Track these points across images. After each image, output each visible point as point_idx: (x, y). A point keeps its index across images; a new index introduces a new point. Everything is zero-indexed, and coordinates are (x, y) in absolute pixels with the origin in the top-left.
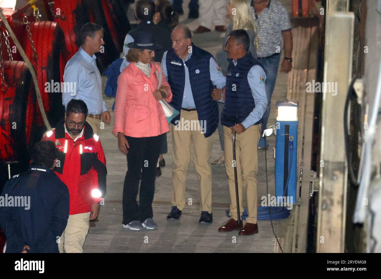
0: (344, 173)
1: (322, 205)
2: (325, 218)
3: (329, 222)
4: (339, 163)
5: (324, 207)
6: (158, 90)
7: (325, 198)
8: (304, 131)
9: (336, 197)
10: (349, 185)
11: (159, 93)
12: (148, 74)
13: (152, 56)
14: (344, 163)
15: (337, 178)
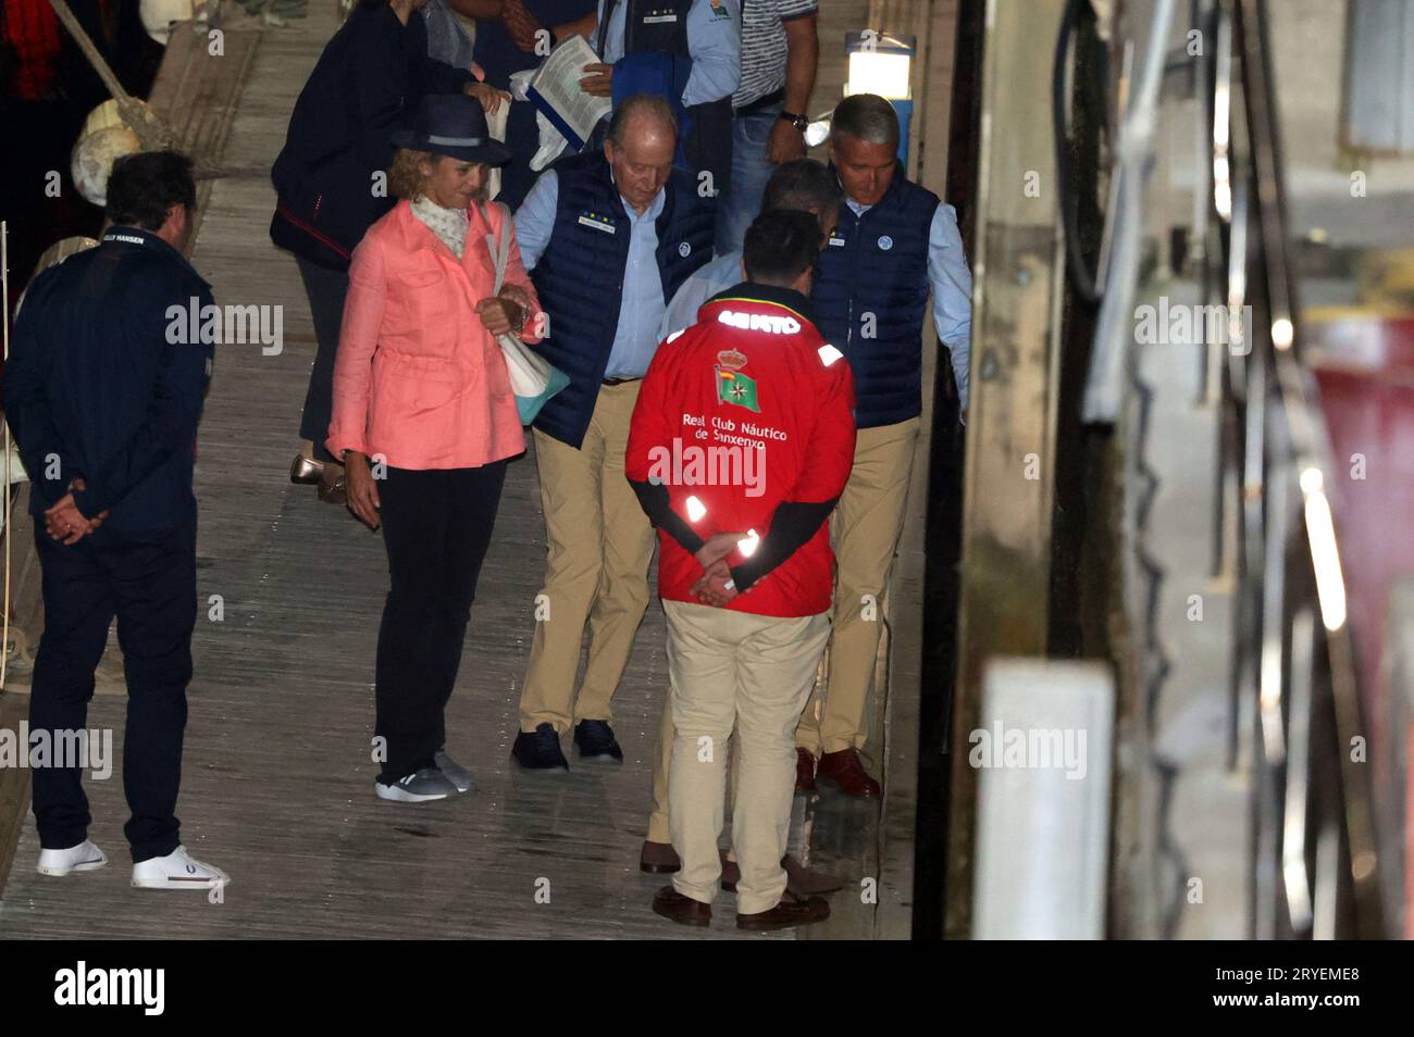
0: (1051, 260)
1: (983, 365)
2: (990, 406)
3: (1003, 418)
4: (1039, 230)
5: (989, 369)
6: (493, 298)
7: (991, 341)
8: (923, 123)
9: (1028, 339)
10: (1068, 299)
11: (499, 307)
12: (459, 247)
13: (470, 183)
14: (1053, 230)
15: (1031, 278)
